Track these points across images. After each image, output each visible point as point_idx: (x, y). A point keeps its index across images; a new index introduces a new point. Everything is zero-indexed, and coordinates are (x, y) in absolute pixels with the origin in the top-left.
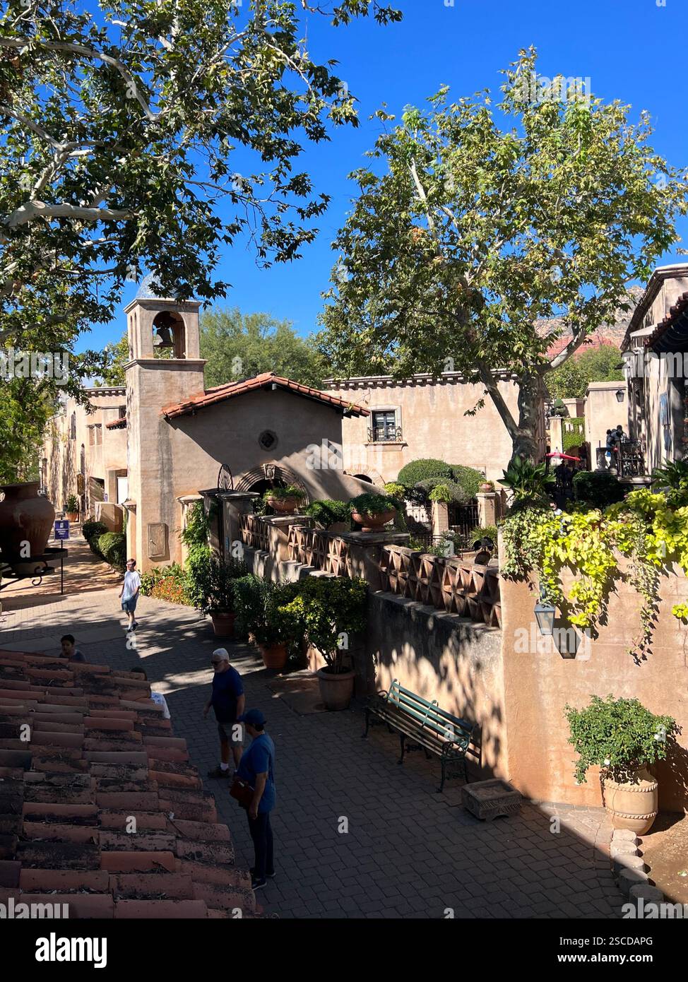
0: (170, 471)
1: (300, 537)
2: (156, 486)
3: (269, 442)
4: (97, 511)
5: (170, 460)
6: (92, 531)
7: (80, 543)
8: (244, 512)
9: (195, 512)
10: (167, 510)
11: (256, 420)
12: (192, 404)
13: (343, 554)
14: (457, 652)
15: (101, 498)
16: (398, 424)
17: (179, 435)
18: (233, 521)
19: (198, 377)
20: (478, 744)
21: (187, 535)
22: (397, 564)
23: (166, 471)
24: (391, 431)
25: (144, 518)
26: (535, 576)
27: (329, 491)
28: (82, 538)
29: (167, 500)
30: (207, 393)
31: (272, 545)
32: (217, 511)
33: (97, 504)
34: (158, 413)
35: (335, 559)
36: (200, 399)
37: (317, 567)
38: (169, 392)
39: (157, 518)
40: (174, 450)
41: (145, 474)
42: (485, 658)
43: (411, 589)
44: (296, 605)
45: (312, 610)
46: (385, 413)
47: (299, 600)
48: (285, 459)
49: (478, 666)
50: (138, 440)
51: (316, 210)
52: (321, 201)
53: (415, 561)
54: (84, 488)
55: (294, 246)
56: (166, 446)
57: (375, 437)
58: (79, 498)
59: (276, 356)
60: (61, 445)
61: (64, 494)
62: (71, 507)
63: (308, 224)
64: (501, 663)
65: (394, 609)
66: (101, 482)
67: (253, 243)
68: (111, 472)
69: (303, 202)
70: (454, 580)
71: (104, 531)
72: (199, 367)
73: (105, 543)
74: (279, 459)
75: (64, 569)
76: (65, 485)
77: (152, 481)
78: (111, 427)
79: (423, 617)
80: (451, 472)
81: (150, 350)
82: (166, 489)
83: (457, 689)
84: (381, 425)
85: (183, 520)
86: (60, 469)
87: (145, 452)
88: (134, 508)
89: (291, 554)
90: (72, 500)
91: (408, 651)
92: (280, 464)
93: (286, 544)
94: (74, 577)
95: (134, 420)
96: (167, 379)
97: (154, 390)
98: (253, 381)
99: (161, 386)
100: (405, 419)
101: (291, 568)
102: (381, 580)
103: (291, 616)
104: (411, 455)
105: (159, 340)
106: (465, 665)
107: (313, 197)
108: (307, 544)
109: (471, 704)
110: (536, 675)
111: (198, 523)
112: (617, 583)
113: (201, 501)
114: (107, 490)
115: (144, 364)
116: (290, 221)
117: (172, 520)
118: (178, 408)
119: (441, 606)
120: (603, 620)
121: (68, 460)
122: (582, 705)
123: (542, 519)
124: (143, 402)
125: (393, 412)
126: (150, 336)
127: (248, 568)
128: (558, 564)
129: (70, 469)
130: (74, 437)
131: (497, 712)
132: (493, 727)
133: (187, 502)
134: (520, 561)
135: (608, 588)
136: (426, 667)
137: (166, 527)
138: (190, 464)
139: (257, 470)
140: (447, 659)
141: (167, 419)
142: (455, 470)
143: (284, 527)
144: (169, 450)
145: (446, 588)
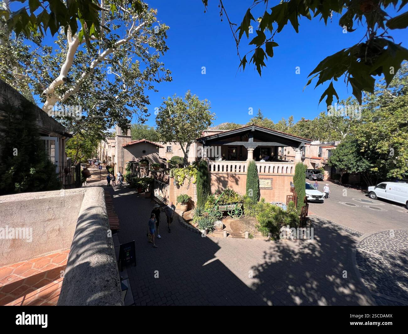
0: (124, 157)
1: (145, 170)
2: (120, 160)
3: (144, 152)
4: (109, 163)
5: (123, 155)
6: (108, 167)
7: (106, 170)
8: (137, 166)
9: (128, 165)
10: (123, 164)
11: (142, 148)
12: (128, 144)
13: (151, 174)
14: (164, 189)
15: (111, 161)
16: (172, 149)
17: (126, 150)
18: (134, 167)
19: (130, 139)
20: (166, 202)
21: (126, 169)
22: (158, 176)
23: (123, 157)
24: (170, 150)
25: (118, 166)
26: (174, 177)
27: (156, 161)
28: (106, 169)
29: (123, 163)
30: (132, 142)
31: (140, 172)
32: (132, 165)
33: (109, 162)
34: (121, 146)
35: (150, 174)
36: (130, 144)
37: (147, 176)
38: (124, 142)
39: (120, 166)
40: (124, 153)
41: (118, 157)
42: (167, 189)
43: (160, 179)
44: (140, 182)
45: (143, 183)
46: (169, 147)
47: (141, 181)
48: (147, 155)
49: (167, 191)
50: (117, 151)
51: (148, 116)
52: (149, 115)
53: (160, 175)
54: (107, 158)
55: (144, 121)
56: (123, 152)
57: (167, 151)
58: (106, 160)
59: (149, 134)
60: (102, 149)
61: (103, 159)
62: (104, 162)
63: (147, 118)
64: (169, 190)
65: (157, 182)
66: (111, 157)
67: (136, 120)
68: (113, 156)
69: (146, 114)
70: (165, 178)
71: (110, 168)
72: (130, 137)
73: (110, 170)
74: (146, 155)
75: (101, 175)
76: (103, 157)
77: (120, 159)
78: (112, 147)
79: (160, 183)
80: (180, 158)
81: (120, 133)
82: (123, 161)
83: (164, 194)
84: (168, 149)
85: (126, 166)
86: (102, 154)
87: (118, 153)
88: (116, 164)
89: (144, 174)
90: (104, 161)
91: (158, 189)
92: (146, 156)
93: (143, 172)
94: (103, 177)
95: (116, 147)
96: (123, 139)
97: (121, 141)
98: (142, 140)
99: (122, 141)
100: (173, 148)
101: (143, 176)
102: (156, 178)
103: (139, 184)
104: (174, 155)
105: (122, 131)
106: (165, 190)
107: (148, 113)
108: (146, 172)
109: (165, 196)
110: (174, 192)
111: (128, 167)
112: (185, 178)
113: (129, 163)
114: (112, 159)
115: (118, 136)
116: (144, 117)
117: (124, 166)
118: (125, 145)
119: (163, 182)
120: (183, 184)
121: (104, 152)
122: (179, 195)
123: (176, 169)
124: (118, 144)
125: (171, 147)
126: (120, 130)
127: (137, 175)
128: (177, 176)
129: (104, 154)
130: (105, 147)
131: (168, 197)
132: (168, 199)
133: (127, 163)
134: (172, 175)
135: (184, 179)
136: (160, 191)
137: (123, 168)
138: (128, 156)
139: (142, 158)
140: (163, 190)
141: (123, 147)
142: (181, 158)
143: (142, 169)
144: (123, 153)
145: (164, 179)
